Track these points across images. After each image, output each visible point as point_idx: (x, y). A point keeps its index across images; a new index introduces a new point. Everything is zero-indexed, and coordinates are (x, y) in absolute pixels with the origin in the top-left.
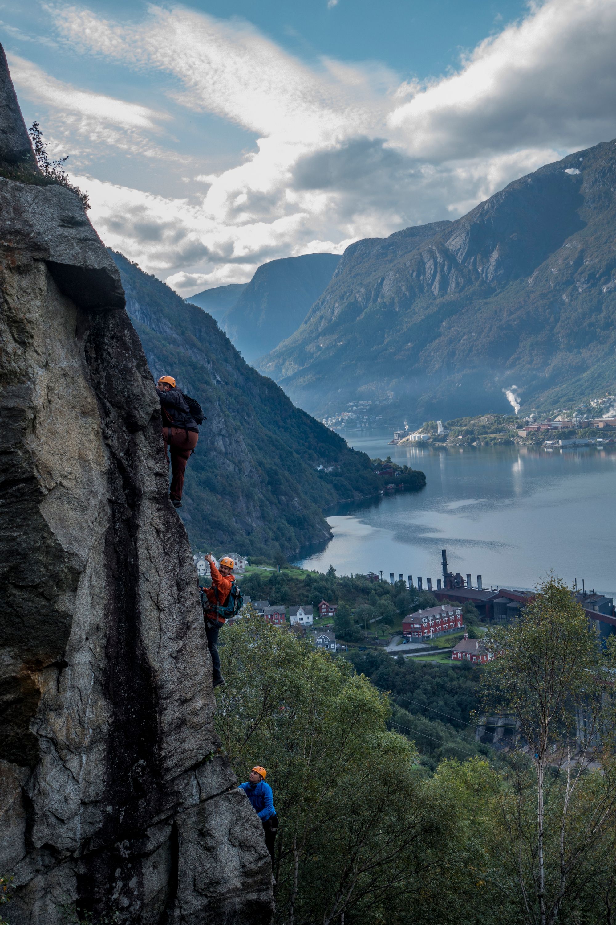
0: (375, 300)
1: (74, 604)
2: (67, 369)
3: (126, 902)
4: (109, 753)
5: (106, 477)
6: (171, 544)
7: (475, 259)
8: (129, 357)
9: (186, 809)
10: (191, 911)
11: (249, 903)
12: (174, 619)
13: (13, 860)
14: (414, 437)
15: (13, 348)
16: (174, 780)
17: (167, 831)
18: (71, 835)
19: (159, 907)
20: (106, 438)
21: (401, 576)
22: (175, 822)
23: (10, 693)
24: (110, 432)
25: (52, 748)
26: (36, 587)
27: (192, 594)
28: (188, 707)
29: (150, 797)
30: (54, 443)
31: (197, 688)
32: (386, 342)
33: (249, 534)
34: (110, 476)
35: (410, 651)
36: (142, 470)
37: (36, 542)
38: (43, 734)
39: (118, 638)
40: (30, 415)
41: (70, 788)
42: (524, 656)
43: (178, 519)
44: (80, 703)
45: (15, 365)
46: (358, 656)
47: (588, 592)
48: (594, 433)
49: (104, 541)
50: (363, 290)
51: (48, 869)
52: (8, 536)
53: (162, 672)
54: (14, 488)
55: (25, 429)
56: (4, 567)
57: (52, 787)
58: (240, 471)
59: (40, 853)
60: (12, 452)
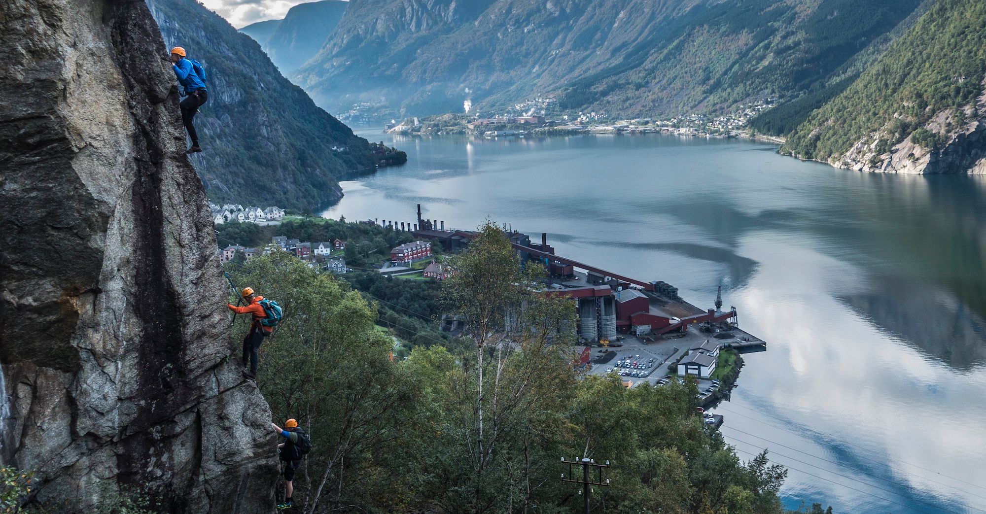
0: (372, 34)
1: (105, 242)
2: (94, 50)
3: (159, 473)
4: (141, 359)
5: (131, 140)
6: (190, 194)
7: (440, 7)
8: (150, 42)
9: (207, 399)
10: (213, 476)
11: (260, 467)
12: (193, 254)
13: (60, 446)
14: (399, 128)
15: (44, 29)
16: (196, 378)
17: (192, 417)
18: (111, 424)
19: (187, 474)
20: (131, 107)
21: (390, 222)
22: (198, 410)
23: (52, 315)
24: (134, 103)
25: (91, 357)
26: (71, 228)
27: (208, 234)
28: (207, 322)
29: (177, 392)
30: (83, 110)
31: (215, 307)
32: (379, 62)
33: (285, 193)
34: (135, 139)
35: (395, 272)
36: (163, 135)
37: (69, 191)
38: (83, 346)
39: (146, 269)
40: (60, 86)
41: (108, 388)
42: (469, 276)
43: (195, 174)
44: (114, 321)
45: (46, 44)
46: (360, 275)
47: (513, 232)
48: (518, 127)
49: (131, 191)
50: (363, 26)
51: (91, 451)
52: (45, 187)
53: (185, 295)
54: (49, 147)
55: (56, 98)
56: (42, 212)
57: (92, 388)
58: (278, 150)
59: (84, 439)
60: (45, 117)
